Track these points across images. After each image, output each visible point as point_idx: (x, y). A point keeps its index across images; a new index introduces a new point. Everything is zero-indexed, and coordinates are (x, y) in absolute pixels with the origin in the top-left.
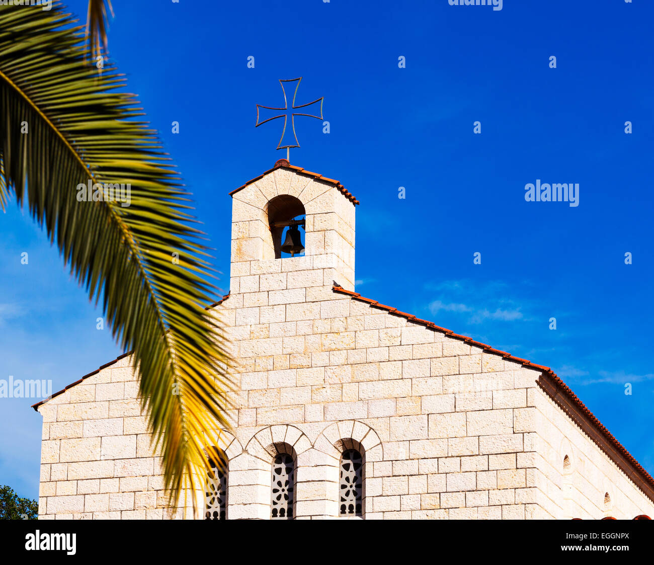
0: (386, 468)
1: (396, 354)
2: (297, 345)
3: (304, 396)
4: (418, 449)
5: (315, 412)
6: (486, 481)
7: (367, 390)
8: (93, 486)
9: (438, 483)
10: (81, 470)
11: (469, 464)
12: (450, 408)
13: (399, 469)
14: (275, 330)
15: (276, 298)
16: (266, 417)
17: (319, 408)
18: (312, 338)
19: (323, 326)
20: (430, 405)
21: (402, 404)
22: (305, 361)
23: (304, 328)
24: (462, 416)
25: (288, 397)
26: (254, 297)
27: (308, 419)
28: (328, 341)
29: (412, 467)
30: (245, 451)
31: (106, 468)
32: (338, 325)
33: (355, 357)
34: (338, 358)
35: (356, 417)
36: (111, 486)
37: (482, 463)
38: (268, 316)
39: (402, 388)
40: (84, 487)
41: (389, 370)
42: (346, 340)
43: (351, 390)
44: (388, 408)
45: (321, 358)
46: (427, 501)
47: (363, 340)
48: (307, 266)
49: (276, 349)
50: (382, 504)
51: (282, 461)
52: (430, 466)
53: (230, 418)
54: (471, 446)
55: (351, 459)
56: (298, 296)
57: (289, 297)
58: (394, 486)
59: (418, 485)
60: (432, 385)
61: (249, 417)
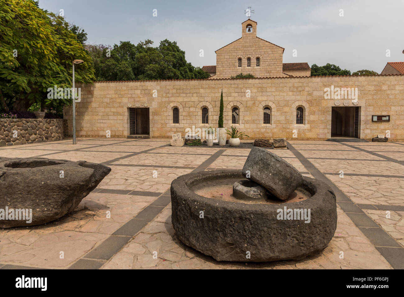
0: (263, 61)
2: (251, 44)
3: (252, 51)
4: (267, 58)
6: (276, 62)
7: (261, 50)
10: (222, 60)
13: (265, 61)
14: (248, 42)
15: (248, 38)
16: (247, 54)
17: (254, 53)
18: (253, 43)
19: (255, 42)
20: (269, 53)
21: (265, 52)
22: (252, 46)
24: (273, 54)
25: (250, 51)
26: (245, 38)
27: (252, 54)
28: (255, 44)
29: (266, 60)
30: (244, 58)
31: (225, 60)
32: (257, 42)
33: (259, 46)
34: (257, 46)
35: (259, 54)
38: (247, 40)
39: (265, 50)
40: (222, 62)
41: (263, 48)
42: (258, 44)
43: (258, 50)
44: (263, 53)
45: (254, 46)
46: (268, 65)
47: (260, 44)
48: (252, 34)
49: (248, 45)
50: (263, 65)
51: (249, 59)
52: (269, 60)
53: (242, 54)
54: (274, 58)
55: (258, 59)
56: (251, 38)
57: (250, 38)
58: (264, 63)
59: (267, 63)
60: (270, 50)
61: (245, 54)
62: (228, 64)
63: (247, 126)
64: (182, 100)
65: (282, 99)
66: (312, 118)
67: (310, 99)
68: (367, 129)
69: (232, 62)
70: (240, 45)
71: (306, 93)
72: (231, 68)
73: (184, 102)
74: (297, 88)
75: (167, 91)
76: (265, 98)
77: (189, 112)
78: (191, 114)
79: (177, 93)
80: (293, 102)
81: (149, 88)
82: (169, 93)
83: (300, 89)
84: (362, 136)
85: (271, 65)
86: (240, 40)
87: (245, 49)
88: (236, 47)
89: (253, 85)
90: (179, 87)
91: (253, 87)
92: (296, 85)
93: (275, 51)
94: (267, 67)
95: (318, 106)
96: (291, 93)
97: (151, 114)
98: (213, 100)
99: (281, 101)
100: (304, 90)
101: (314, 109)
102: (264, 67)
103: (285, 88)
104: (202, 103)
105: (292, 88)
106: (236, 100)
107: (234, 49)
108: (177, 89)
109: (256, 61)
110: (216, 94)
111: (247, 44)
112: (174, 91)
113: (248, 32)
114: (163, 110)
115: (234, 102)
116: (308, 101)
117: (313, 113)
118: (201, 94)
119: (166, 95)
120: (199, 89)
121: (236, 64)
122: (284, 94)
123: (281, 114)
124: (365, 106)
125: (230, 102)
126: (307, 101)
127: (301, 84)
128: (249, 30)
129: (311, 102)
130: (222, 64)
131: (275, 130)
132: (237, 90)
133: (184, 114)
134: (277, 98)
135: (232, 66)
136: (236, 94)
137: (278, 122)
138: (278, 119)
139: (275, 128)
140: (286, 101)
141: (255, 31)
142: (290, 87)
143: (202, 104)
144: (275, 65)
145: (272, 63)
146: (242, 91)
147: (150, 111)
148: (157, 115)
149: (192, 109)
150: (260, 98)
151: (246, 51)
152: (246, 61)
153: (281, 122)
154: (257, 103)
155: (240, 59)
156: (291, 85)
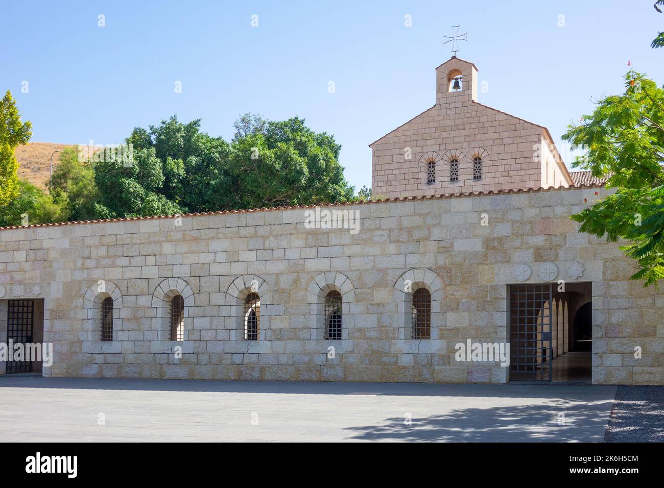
0: (490, 163)
1: (494, 124)
2: (460, 122)
3: (462, 139)
4: (501, 157)
5: (465, 145)
6: (524, 166)
7: (484, 137)
8: (390, 172)
9: (508, 168)
10: (386, 167)
11: (518, 161)
12: (512, 142)
13: (494, 163)
14: (452, 117)
15: (453, 106)
16: (449, 147)
17: (467, 143)
18: (464, 119)
20: (505, 141)
21: (495, 141)
22: (462, 127)
23: (461, 116)
24: (516, 145)
25: (457, 139)
26: (444, 105)
27: (464, 147)
28: (470, 120)
29: (499, 163)
30: (442, 159)
31: (394, 166)
32: (474, 114)
33: (480, 125)
34: (473, 126)
35: (480, 146)
36: (396, 172)
37: (522, 160)
38: (449, 112)
39: (496, 136)
40: (387, 172)
41: (491, 130)
42: (477, 119)
43: (478, 137)
44: (490, 142)
45: (468, 126)
46: (504, 174)
47: (482, 119)
48: (463, 94)
49: (452, 123)
50: (489, 175)
51: (454, 162)
52: (505, 162)
53: (436, 148)
54: (519, 155)
55: (477, 160)
56: (460, 104)
57: (456, 105)
58: (493, 169)
59: (501, 168)
60: (506, 134)
61: (443, 147)
62: (402, 177)
63: (279, 346)
64: (120, 277)
65: (369, 266)
66: (453, 319)
67: (445, 264)
68: (612, 352)
69: (412, 170)
70: (431, 124)
71: (433, 246)
72: (409, 188)
73: (126, 282)
74: (409, 231)
75: (86, 253)
76: (324, 265)
77: (136, 309)
78: (140, 314)
79: (108, 256)
80: (399, 273)
81: (46, 245)
82: (89, 258)
83: (417, 234)
84: (597, 376)
85: (511, 173)
86: (430, 112)
87: (444, 135)
88: (422, 131)
89: (295, 229)
90: (111, 240)
91: (293, 232)
92: (406, 223)
93: (520, 137)
94: (502, 180)
95: (467, 283)
96: (392, 248)
97: (46, 315)
98: (193, 275)
99: (368, 270)
100: (427, 239)
101: (455, 293)
102: (492, 181)
103: (379, 232)
104: (167, 280)
105: (396, 232)
106: (251, 271)
107: (415, 138)
108: (109, 246)
109: (471, 165)
110: (202, 255)
111: (448, 123)
112: (103, 251)
113: (455, 90)
114: (74, 304)
115: (245, 277)
116: (440, 268)
117: (455, 307)
118: (166, 256)
119: (83, 264)
120: (160, 242)
121: (420, 175)
122: (375, 250)
123: (368, 309)
124: (605, 280)
125: (237, 277)
126: (438, 270)
127: (418, 221)
128: (456, 86)
129: (449, 271)
130: (385, 178)
131: (352, 359)
132: (253, 244)
133: (124, 313)
134: (357, 263)
135: (412, 181)
136: (252, 256)
137: (357, 334)
138: (360, 325)
139: (352, 352)
140: (380, 270)
141: (468, 87)
142: (390, 230)
143: (166, 287)
144: (523, 173)
145: (514, 167)
146: (267, 245)
147: (47, 306)
148: (60, 318)
149: (143, 301)
150: (312, 265)
151: (445, 141)
152: (448, 167)
153: (368, 334)
154: (304, 278)
155: (431, 164)
156: (391, 223)
